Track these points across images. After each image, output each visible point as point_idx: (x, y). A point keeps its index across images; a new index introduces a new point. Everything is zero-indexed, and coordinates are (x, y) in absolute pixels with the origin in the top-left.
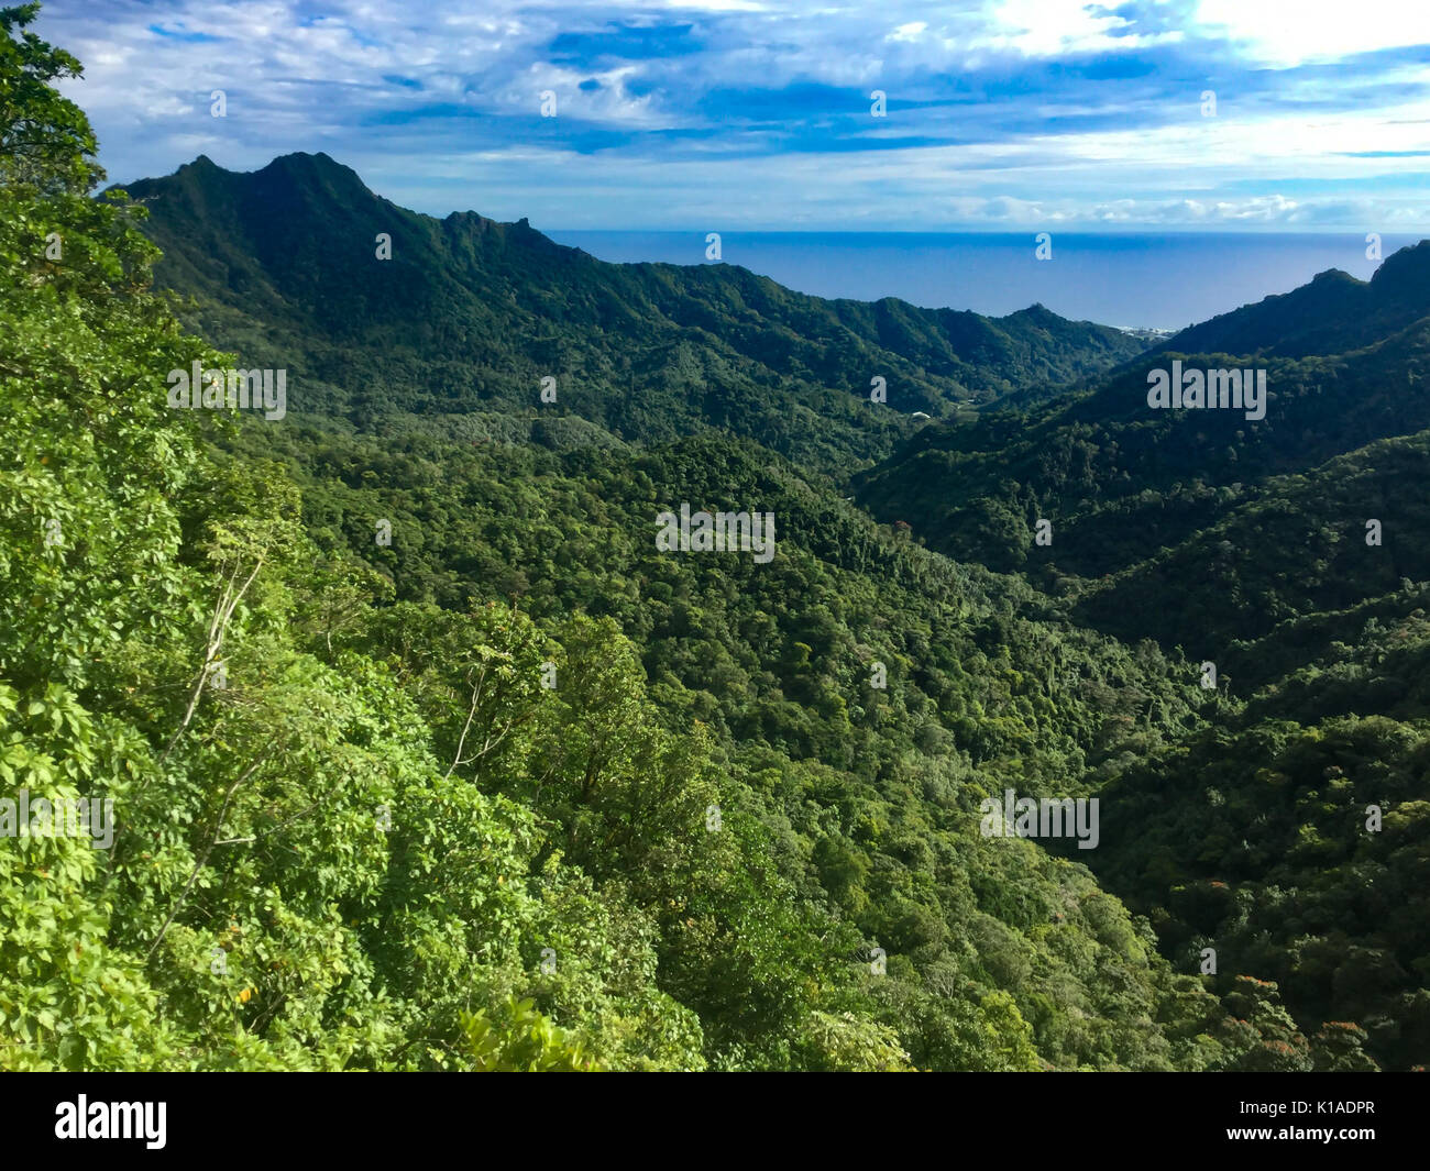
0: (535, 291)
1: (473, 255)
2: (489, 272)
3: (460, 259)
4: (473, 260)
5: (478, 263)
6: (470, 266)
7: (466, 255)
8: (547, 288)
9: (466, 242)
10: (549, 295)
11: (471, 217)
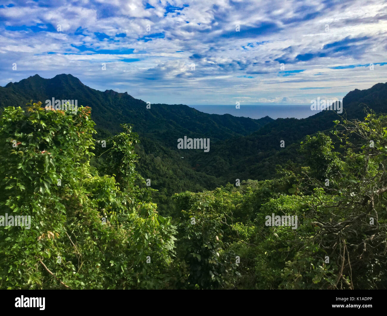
0: (127, 110)
1: (111, 101)
2: (115, 105)
3: (107, 102)
4: (111, 102)
5: (112, 103)
6: (110, 104)
7: (109, 101)
8: (131, 110)
9: (110, 98)
10: (132, 111)
11: (111, 91)
